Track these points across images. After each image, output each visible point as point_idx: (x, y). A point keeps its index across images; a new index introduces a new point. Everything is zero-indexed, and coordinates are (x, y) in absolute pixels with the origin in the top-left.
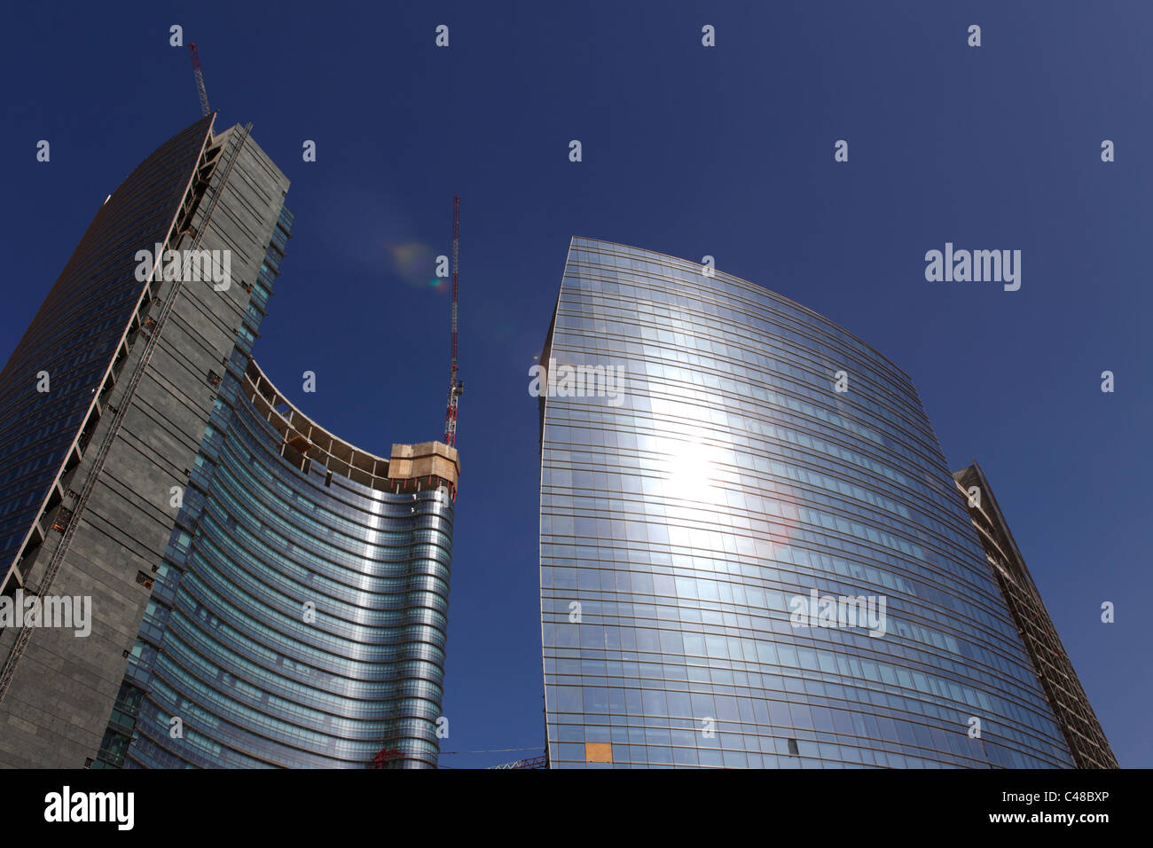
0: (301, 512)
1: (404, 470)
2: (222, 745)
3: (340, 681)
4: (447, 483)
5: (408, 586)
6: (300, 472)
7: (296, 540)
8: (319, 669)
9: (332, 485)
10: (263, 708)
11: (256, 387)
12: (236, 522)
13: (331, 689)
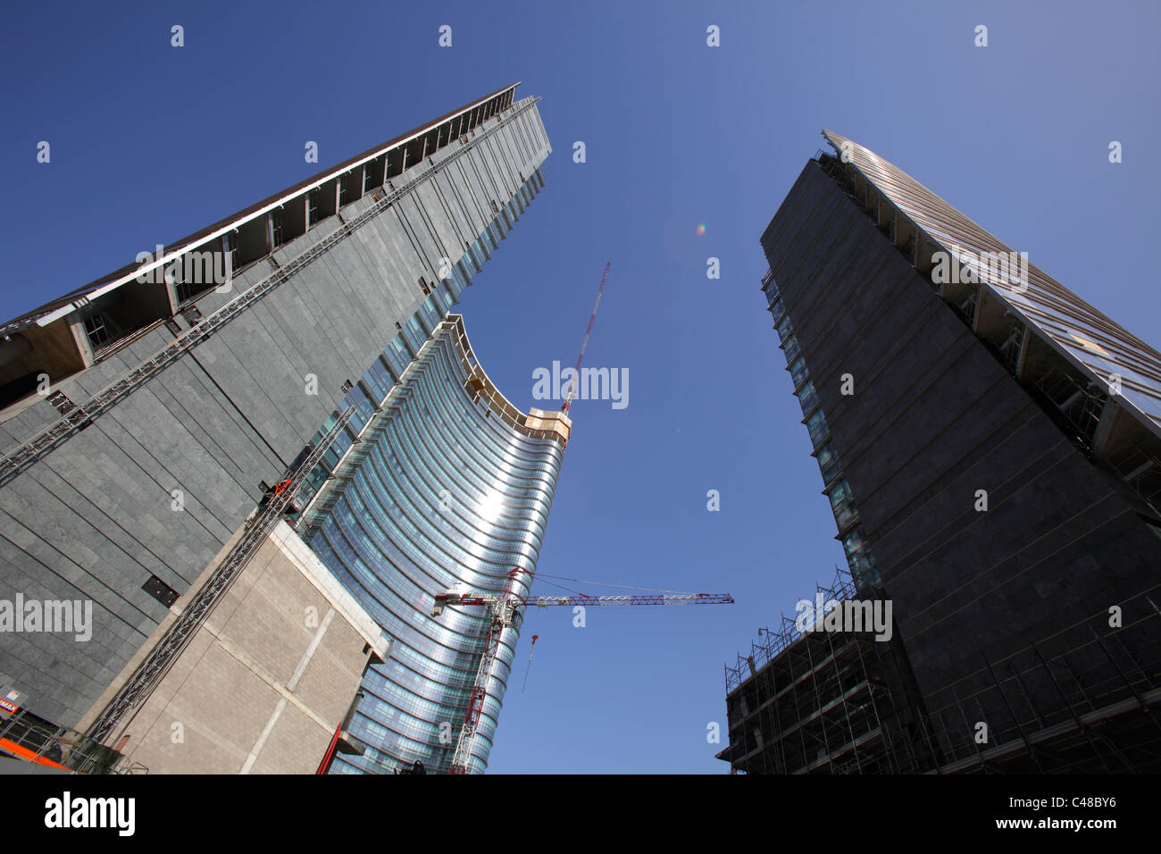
0: (468, 426)
1: (536, 424)
2: (384, 555)
3: (469, 541)
4: (562, 441)
5: (526, 494)
6: (473, 402)
7: (461, 441)
8: (457, 529)
9: (490, 418)
10: (415, 540)
11: (460, 338)
12: (429, 413)
13: (462, 545)
